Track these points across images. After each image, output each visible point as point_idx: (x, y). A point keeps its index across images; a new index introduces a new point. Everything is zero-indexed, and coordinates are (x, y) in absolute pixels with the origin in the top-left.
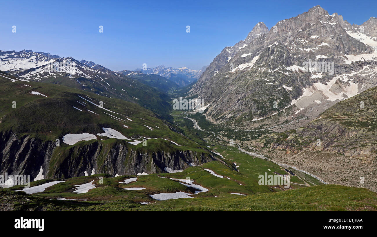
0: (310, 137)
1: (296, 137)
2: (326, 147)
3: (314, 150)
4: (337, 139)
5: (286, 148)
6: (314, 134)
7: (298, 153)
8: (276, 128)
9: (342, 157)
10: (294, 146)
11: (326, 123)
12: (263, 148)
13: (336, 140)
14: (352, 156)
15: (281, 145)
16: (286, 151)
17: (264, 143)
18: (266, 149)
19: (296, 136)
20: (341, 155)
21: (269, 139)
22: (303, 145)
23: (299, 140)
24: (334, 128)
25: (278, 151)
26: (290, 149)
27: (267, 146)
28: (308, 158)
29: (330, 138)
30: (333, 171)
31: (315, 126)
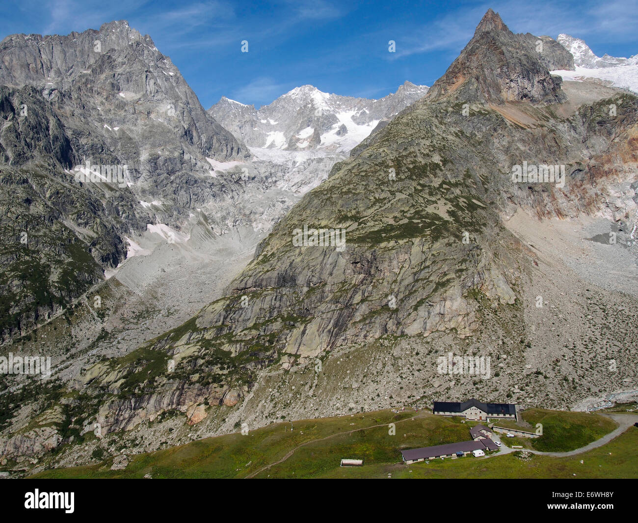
0: (263, 324)
1: (206, 344)
2: (337, 335)
3: (301, 360)
4: (360, 293)
5: (178, 404)
6: (272, 309)
7: (240, 398)
8: (71, 368)
9: (404, 344)
10: (217, 379)
11: (301, 257)
12: (54, 451)
13: (358, 298)
14: (428, 328)
15: (152, 401)
16: (183, 414)
17: (56, 424)
18: (76, 447)
19: (203, 339)
20: (396, 338)
21: (81, 398)
22: (248, 361)
23: (226, 348)
24: (335, 264)
25: (145, 432)
26: (201, 399)
27: (76, 432)
28: (295, 398)
29: (336, 301)
30: (410, 401)
31: (270, 278)
